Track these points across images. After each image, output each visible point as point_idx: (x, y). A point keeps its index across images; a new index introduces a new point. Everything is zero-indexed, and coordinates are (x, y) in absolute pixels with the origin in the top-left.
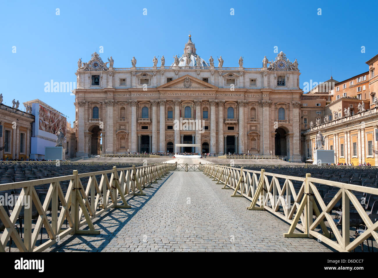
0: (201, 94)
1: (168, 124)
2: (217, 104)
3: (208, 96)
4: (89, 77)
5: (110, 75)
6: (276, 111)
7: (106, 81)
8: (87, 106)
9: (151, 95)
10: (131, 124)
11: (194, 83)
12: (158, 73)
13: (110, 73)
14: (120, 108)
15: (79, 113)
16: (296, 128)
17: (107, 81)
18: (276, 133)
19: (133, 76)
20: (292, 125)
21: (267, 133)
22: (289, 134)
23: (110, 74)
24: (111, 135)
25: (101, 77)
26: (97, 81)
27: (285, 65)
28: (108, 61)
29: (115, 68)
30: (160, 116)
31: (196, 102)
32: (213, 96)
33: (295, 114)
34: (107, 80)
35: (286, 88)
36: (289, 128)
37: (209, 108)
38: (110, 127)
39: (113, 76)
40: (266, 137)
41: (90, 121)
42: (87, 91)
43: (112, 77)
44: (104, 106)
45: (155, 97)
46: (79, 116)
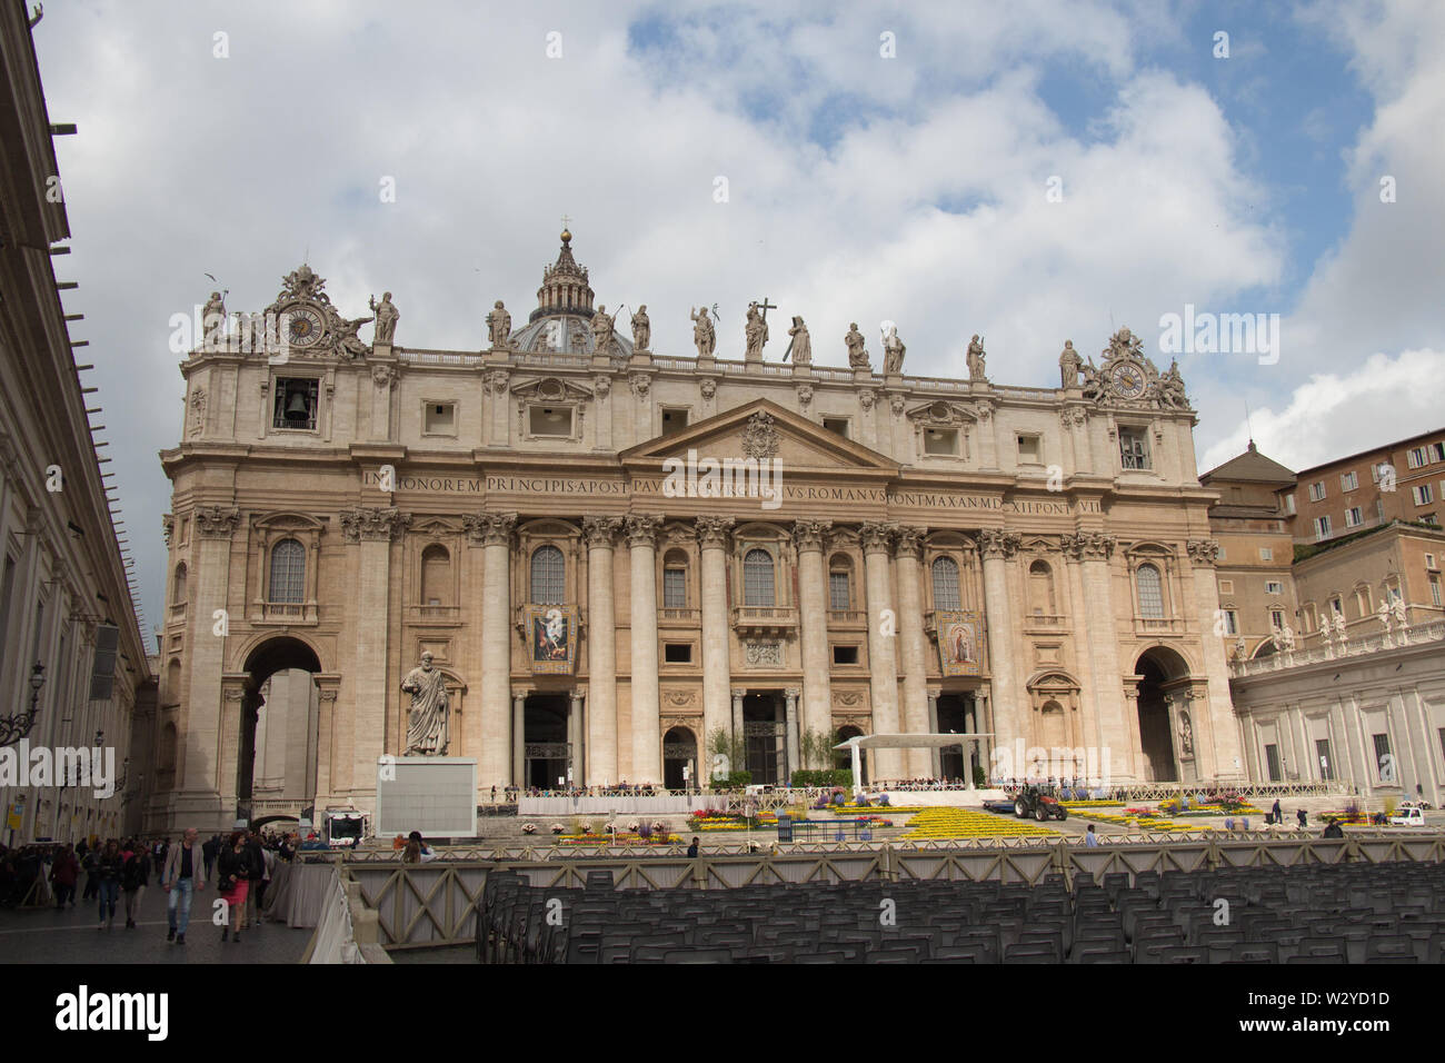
0: (824, 494)
1: (667, 634)
2: (894, 543)
3: (856, 501)
4: (263, 388)
5: (381, 383)
6: (1129, 577)
7: (350, 408)
8: (241, 536)
9: (588, 488)
10: (481, 635)
11: (790, 438)
12: (619, 386)
13: (381, 370)
14: (419, 551)
15: (201, 572)
16: (1215, 655)
17: (358, 412)
18: (1141, 677)
19: (497, 395)
20: (1194, 643)
21: (1109, 677)
22: (1189, 683)
23: (382, 376)
24: (374, 691)
25: (329, 391)
26: (297, 405)
27: (1141, 382)
28: (370, 314)
29: (403, 350)
30: (629, 595)
31: (803, 530)
32: (874, 502)
33: (1205, 595)
34: (358, 404)
35: (1156, 482)
36: (1187, 653)
37: (858, 561)
38: (371, 651)
39: (393, 388)
40: (1107, 695)
41: (258, 617)
42: (253, 455)
43: (386, 390)
44: (335, 536)
45: (604, 498)
46: (201, 588)
